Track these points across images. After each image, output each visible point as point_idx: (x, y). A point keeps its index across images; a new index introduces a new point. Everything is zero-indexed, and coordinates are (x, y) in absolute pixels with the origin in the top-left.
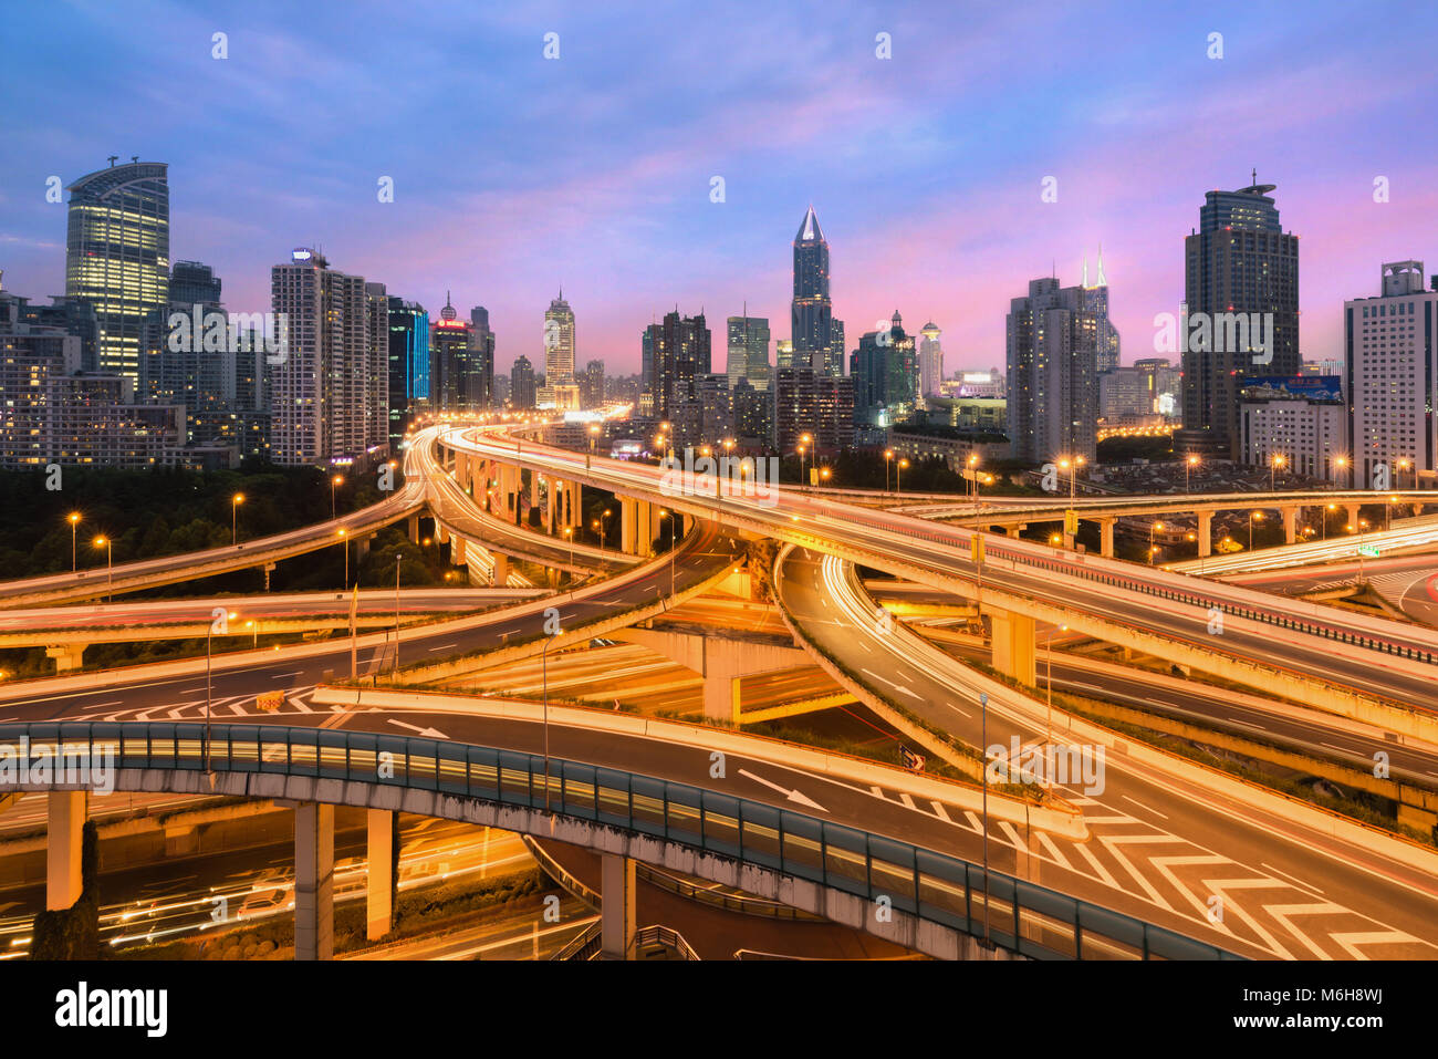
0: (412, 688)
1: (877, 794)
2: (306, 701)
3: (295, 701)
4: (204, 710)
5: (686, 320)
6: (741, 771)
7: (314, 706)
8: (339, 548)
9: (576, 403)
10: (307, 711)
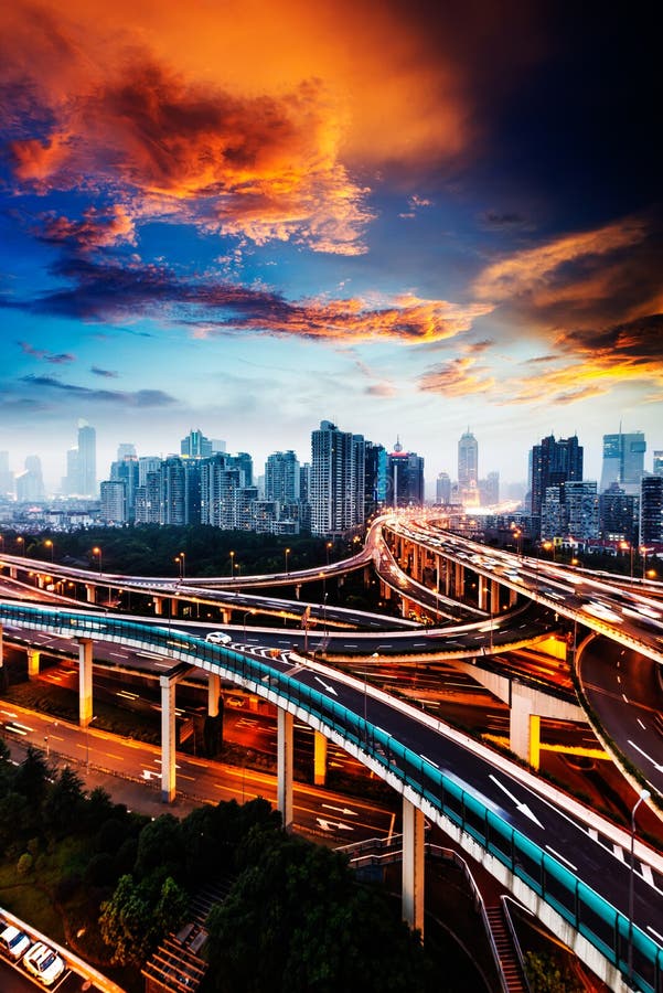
0: (329, 665)
1: (593, 836)
2: (287, 657)
3: (283, 656)
4: (262, 652)
5: (562, 441)
6: (491, 777)
7: (290, 660)
8: (321, 580)
9: (477, 501)
10: (286, 661)
